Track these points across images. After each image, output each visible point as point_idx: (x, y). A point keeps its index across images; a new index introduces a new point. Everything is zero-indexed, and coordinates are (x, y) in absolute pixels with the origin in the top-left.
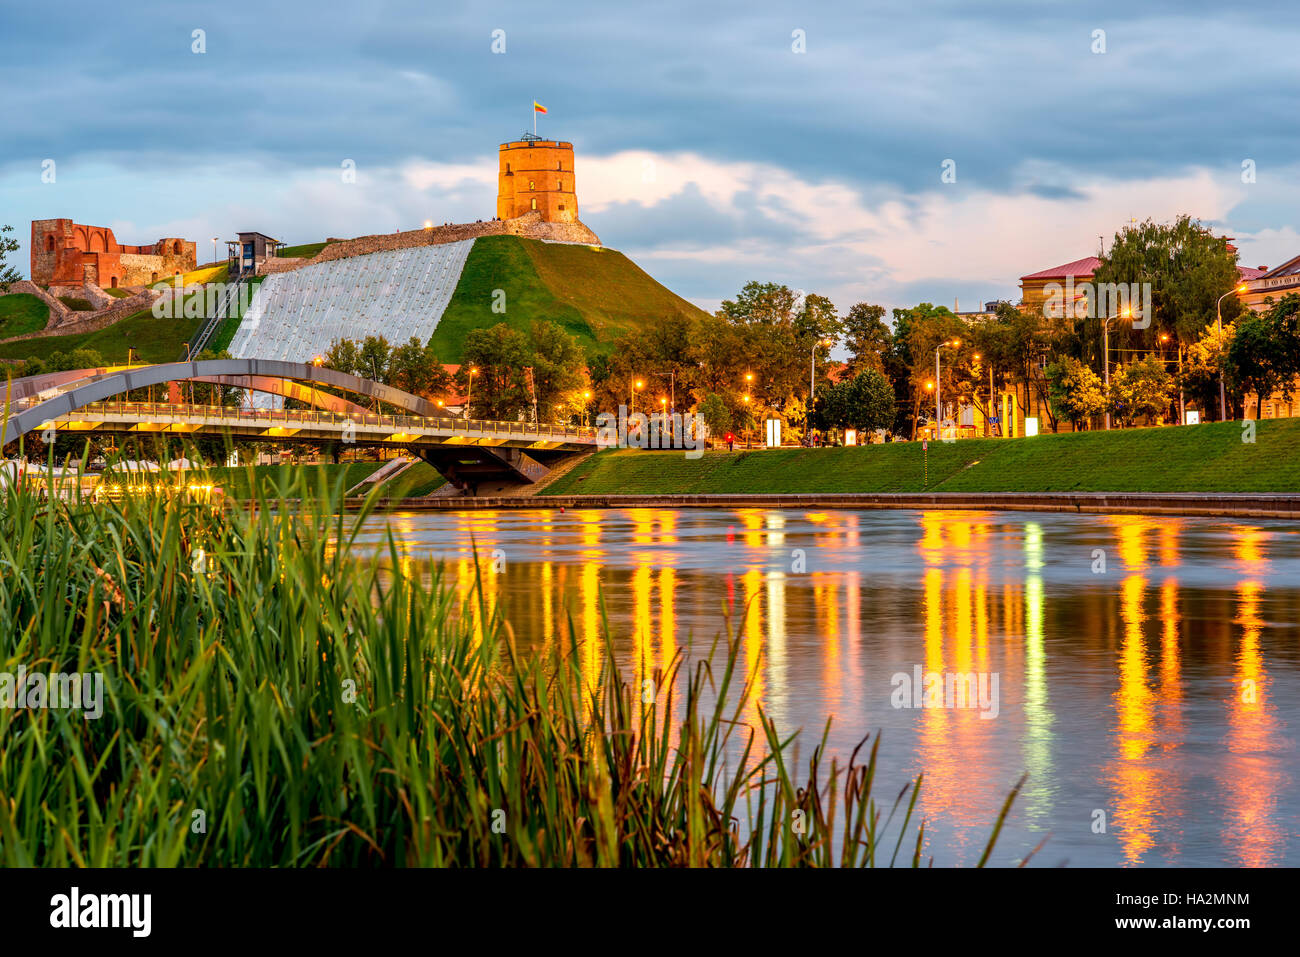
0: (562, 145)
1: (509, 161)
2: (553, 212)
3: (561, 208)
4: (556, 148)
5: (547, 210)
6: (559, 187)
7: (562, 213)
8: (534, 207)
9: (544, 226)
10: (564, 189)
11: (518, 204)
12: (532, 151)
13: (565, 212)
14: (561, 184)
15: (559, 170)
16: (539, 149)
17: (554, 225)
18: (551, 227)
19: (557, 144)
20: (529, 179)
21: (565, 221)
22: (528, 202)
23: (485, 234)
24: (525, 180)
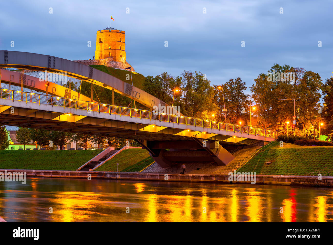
0: (122, 32)
1: (101, 37)
2: (118, 58)
3: (121, 56)
4: (119, 33)
5: (115, 57)
6: (120, 49)
7: (121, 58)
8: (110, 55)
9: (114, 63)
10: (122, 49)
11: (104, 54)
12: (110, 33)
13: (122, 58)
14: (121, 47)
15: (121, 42)
16: (113, 33)
17: (118, 63)
18: (117, 63)
19: (120, 32)
20: (109, 44)
21: (122, 61)
22: (108, 53)
23: (92, 64)
24: (107, 45)
